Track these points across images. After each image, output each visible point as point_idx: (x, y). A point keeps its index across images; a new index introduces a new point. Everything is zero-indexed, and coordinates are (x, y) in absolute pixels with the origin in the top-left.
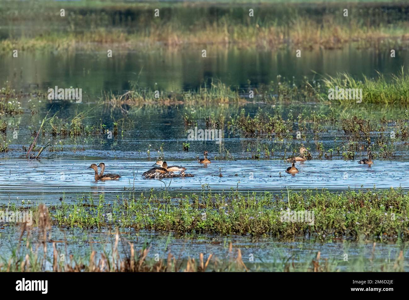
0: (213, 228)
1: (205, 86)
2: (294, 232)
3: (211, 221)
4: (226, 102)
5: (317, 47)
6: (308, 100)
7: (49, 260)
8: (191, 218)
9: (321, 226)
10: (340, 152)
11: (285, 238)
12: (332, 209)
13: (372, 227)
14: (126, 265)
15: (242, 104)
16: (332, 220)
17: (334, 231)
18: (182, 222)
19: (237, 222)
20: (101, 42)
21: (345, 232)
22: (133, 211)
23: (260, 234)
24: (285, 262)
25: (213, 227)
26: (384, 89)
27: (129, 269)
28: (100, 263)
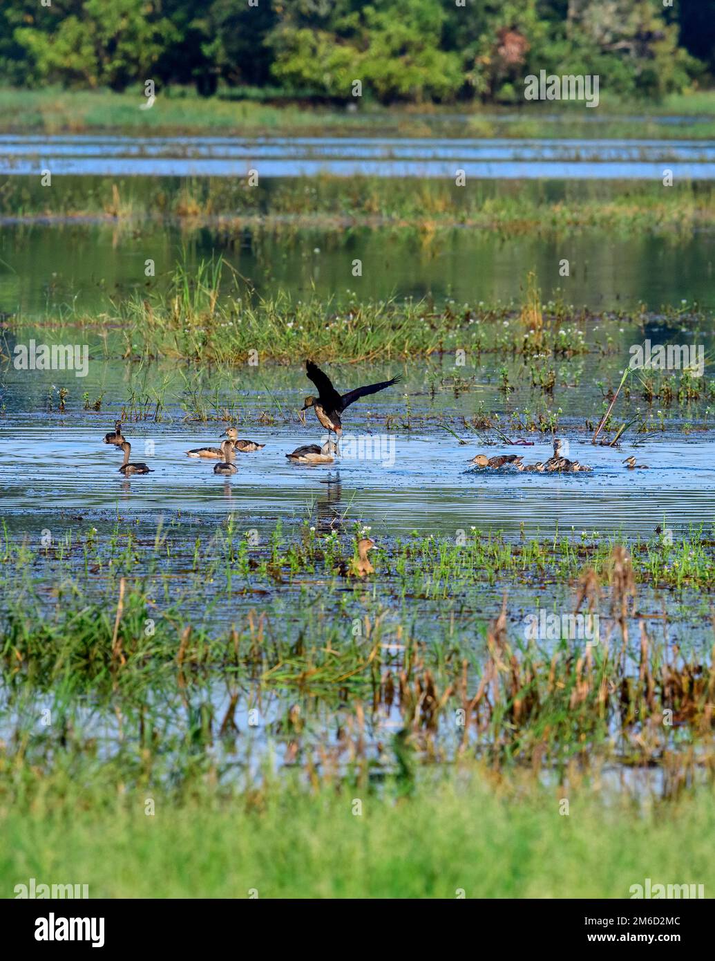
7: (632, 655)
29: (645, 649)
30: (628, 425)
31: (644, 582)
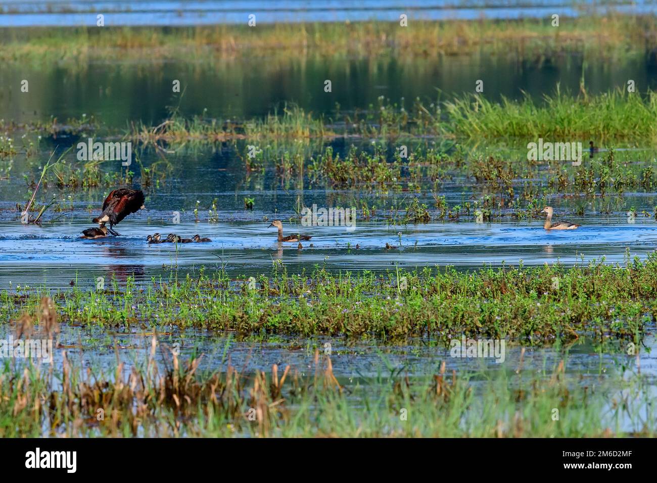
0: (291, 326)
1: (276, 112)
2: (406, 331)
3: (288, 315)
4: (306, 135)
5: (434, 53)
6: (423, 132)
7: (57, 376)
8: (259, 310)
9: (445, 322)
10: (470, 210)
11: (393, 340)
12: (460, 297)
13: (519, 323)
14: (166, 382)
15: (328, 139)
16: (461, 313)
17: (464, 329)
18: (246, 317)
19: (324, 317)
20: (124, 46)
21: (480, 330)
22: (176, 301)
23: (358, 335)
24: (395, 374)
25: (290, 324)
26: (532, 115)
27: (171, 387)
28: (130, 380)
29: (66, 370)
30: (48, 207)
31: (63, 321)
